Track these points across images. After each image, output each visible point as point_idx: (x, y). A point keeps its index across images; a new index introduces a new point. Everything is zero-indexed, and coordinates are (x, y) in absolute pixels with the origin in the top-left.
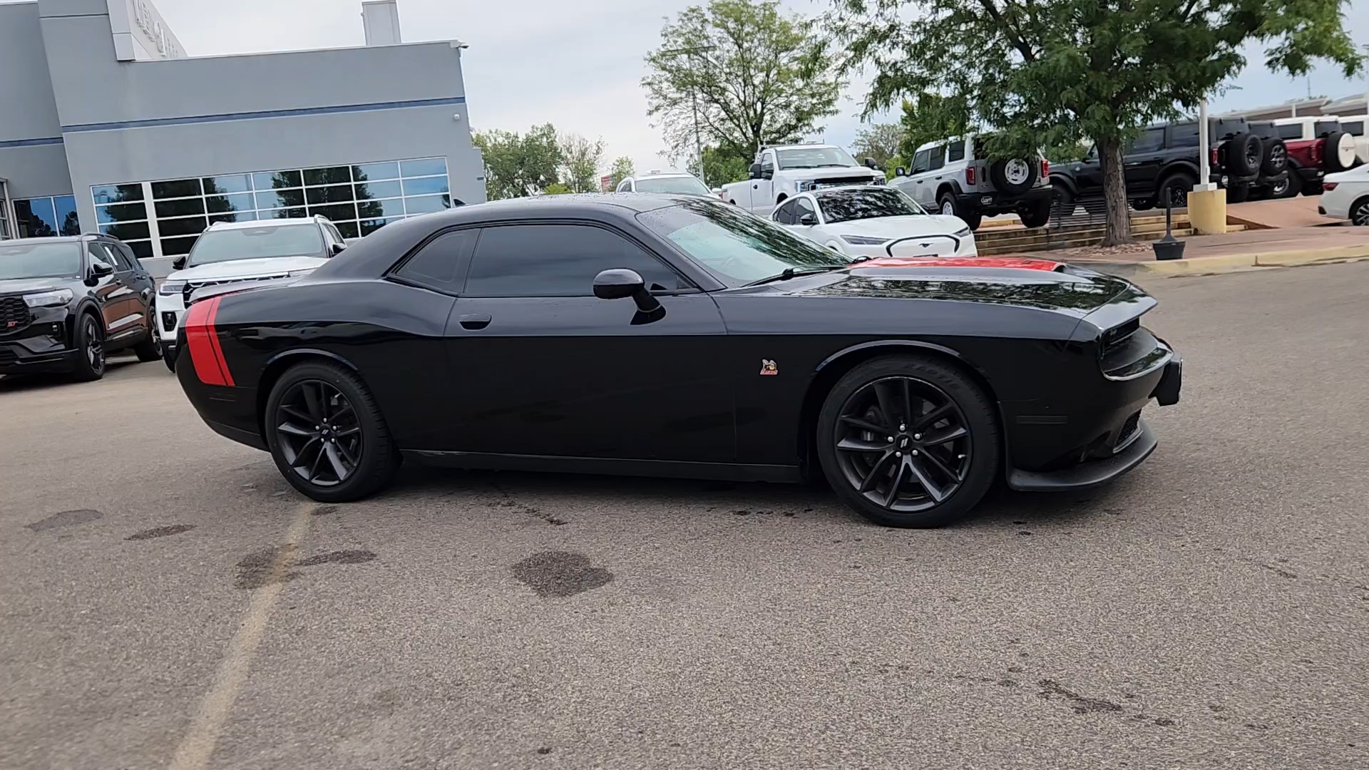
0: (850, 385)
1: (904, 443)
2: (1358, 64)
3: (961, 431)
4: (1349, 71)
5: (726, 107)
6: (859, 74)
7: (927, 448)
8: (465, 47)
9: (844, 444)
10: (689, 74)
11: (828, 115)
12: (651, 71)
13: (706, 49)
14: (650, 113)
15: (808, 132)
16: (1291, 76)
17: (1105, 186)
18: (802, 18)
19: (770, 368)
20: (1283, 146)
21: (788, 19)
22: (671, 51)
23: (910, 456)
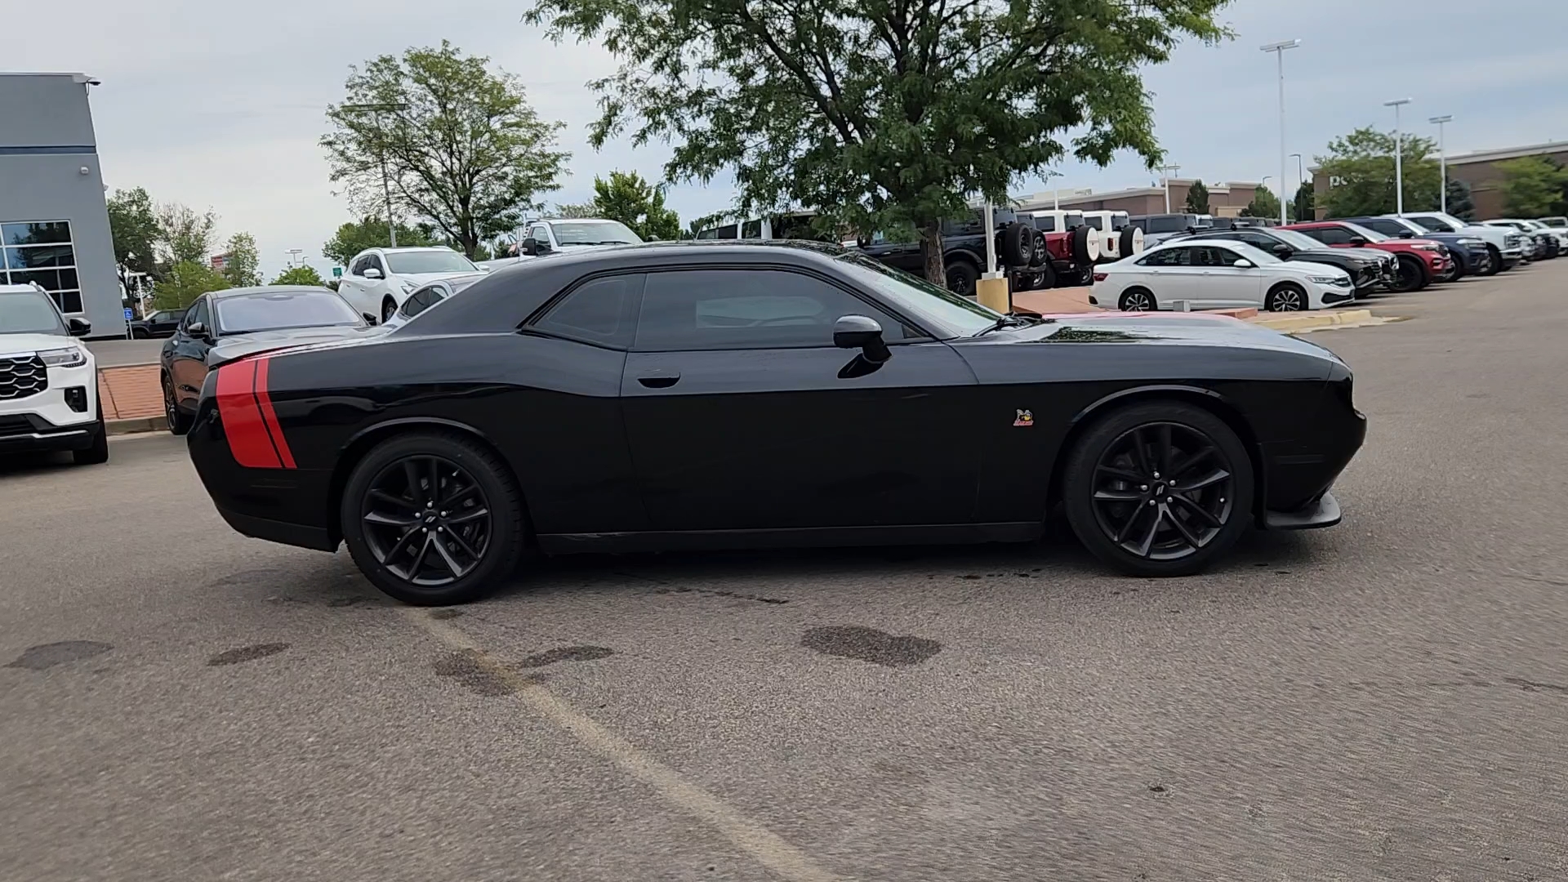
0: (1107, 432)
1: (1160, 490)
2: (1159, 157)
3: (1222, 474)
4: (1151, 164)
5: (427, 175)
6: (666, 142)
7: (1183, 494)
8: (96, 83)
9: (1099, 495)
10: (378, 134)
11: (548, 191)
12: (334, 129)
13: (403, 107)
14: (333, 178)
15: (524, 209)
16: (1099, 166)
17: (926, 270)
18: (515, 79)
19: (1024, 418)
20: (1043, 237)
21: (499, 79)
22: (360, 106)
23: (1165, 504)
